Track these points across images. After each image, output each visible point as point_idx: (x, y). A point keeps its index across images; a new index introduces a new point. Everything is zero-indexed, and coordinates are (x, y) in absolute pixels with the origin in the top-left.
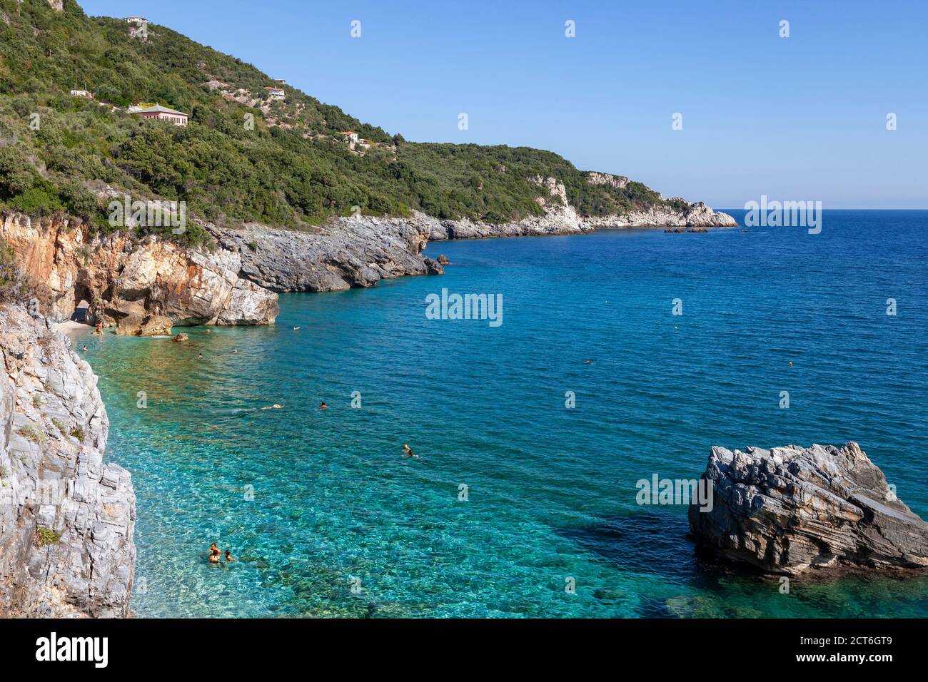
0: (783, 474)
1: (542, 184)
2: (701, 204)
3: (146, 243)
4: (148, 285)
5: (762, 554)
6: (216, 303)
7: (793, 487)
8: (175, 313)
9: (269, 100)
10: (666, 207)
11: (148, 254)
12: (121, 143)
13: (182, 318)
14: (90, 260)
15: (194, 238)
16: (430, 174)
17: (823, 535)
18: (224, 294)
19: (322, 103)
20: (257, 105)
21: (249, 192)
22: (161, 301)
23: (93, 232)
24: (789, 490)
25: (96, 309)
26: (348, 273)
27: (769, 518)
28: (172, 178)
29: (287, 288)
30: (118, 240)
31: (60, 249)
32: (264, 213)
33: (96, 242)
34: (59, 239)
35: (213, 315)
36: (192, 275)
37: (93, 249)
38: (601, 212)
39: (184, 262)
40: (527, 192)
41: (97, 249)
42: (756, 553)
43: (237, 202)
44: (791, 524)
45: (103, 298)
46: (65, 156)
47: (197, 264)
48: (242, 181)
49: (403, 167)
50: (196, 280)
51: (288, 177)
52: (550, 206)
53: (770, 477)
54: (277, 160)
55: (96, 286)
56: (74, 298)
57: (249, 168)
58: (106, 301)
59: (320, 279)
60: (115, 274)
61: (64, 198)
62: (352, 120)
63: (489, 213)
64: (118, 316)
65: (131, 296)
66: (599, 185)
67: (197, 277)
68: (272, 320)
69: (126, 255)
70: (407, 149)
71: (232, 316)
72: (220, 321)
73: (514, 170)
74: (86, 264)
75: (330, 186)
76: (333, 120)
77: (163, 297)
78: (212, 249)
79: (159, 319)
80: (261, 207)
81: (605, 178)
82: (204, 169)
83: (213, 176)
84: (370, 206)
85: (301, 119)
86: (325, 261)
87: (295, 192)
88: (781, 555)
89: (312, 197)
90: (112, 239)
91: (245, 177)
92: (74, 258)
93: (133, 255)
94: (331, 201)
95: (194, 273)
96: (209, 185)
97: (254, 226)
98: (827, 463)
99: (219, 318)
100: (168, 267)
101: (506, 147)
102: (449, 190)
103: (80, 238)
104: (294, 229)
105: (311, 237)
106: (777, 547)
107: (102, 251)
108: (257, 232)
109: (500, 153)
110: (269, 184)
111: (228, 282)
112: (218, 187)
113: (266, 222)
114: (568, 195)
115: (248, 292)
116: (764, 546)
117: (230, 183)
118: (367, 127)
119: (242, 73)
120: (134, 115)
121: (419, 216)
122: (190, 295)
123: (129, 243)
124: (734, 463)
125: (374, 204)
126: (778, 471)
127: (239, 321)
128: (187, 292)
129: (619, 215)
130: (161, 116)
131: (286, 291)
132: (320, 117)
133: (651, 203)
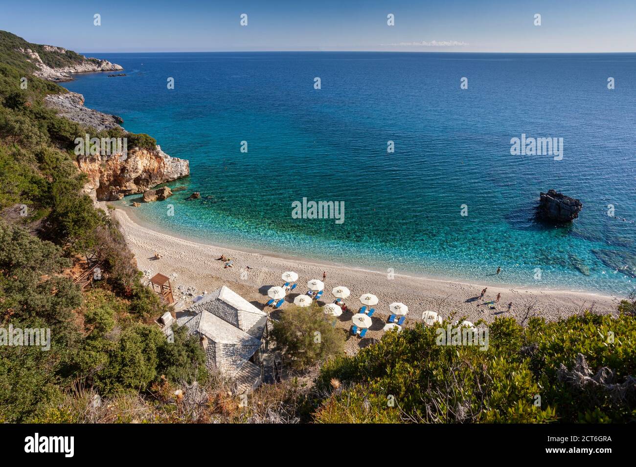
1: (25, 52)
3: (134, 152)
4: (141, 173)
10: (89, 62)
11: (138, 158)
14: (106, 168)
36: (159, 163)
38: (59, 66)
39: (154, 157)
40: (19, 57)
41: (107, 161)
47: (161, 157)
50: (162, 164)
60: (119, 172)
66: (52, 52)
77: (148, 176)
81: (53, 48)
93: (130, 160)
95: (160, 161)
100: (147, 162)
114: (41, 59)
115: (178, 163)
128: (160, 171)
129: (69, 67)
133: (82, 60)
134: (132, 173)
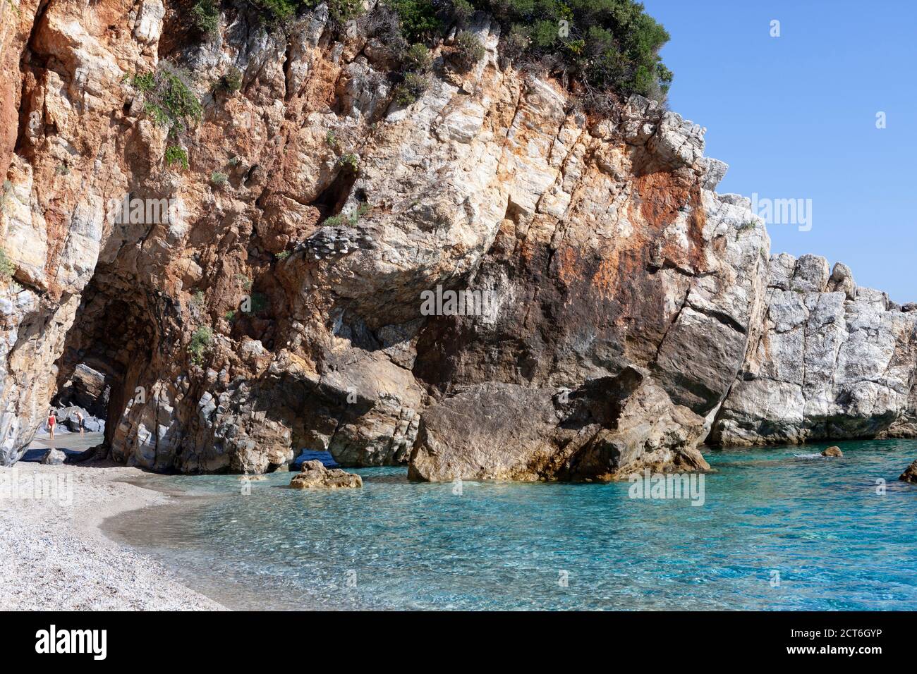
11: (472, 115)
22: (525, 333)
30: (315, 52)
39: (619, 159)
47: (681, 162)
55: (187, 283)
58: (255, 346)
67: (681, 222)
69: (356, 121)
71: (789, 403)
74: (172, 155)
95: (669, 200)
100: (549, 179)
122: (660, 300)
134: (387, 220)
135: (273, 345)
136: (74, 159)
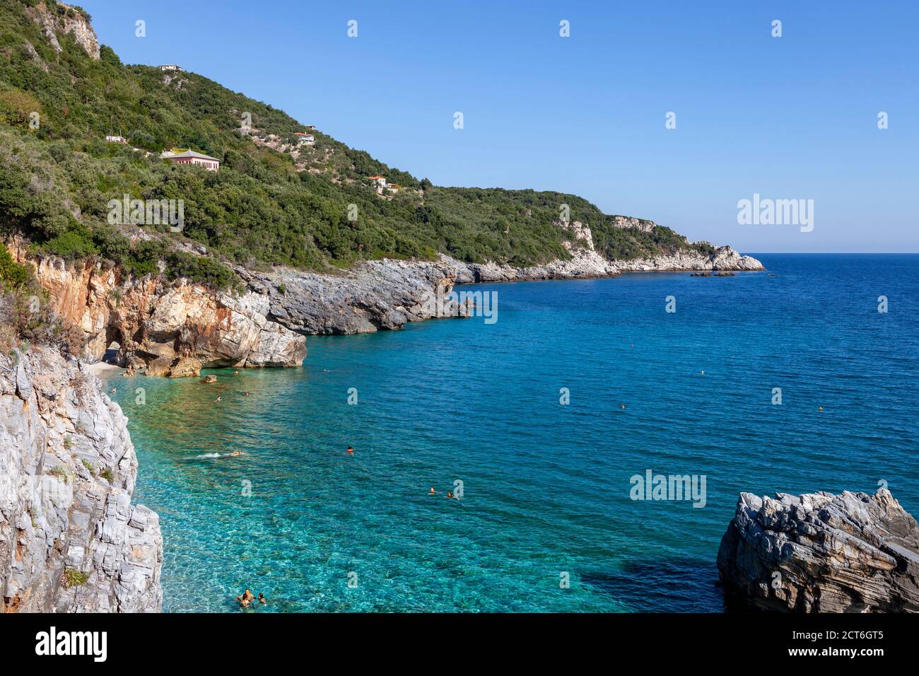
0: (813, 521)
1: (568, 228)
2: (727, 248)
3: (176, 286)
4: (178, 327)
5: (792, 603)
6: (244, 345)
7: (824, 535)
8: (204, 355)
9: (299, 146)
10: (692, 251)
11: (179, 297)
12: (154, 188)
13: (211, 360)
14: (121, 303)
15: (224, 281)
16: (457, 218)
17: (855, 584)
18: (252, 336)
19: (351, 149)
20: (287, 151)
21: (278, 235)
22: (191, 342)
23: (125, 275)
24: (820, 538)
25: (127, 351)
26: (376, 316)
27: (799, 566)
28: (203, 222)
29: (315, 331)
30: (149, 282)
31: (92, 291)
32: (293, 256)
33: (128, 284)
34: (92, 281)
35: (241, 357)
36: (221, 318)
37: (125, 291)
38: (626, 256)
39: (213, 305)
40: (553, 235)
41: (129, 291)
42: (787, 602)
43: (267, 245)
44: (823, 573)
45: (134, 340)
46: (99, 200)
47: (226, 307)
48: (272, 225)
49: (430, 212)
50: (225, 322)
51: (316, 221)
52: (576, 250)
53: (800, 524)
54: (306, 204)
55: (127, 328)
56: (105, 340)
57: (278, 212)
58: (136, 343)
59: (347, 322)
60: (145, 316)
61: (97, 241)
62: (380, 165)
63: (515, 257)
64: (148, 357)
65: (161, 338)
66: (625, 229)
67: (226, 319)
68: (299, 363)
69: (157, 297)
70: (435, 194)
71: (260, 358)
72: (248, 364)
73: (540, 214)
74: (118, 306)
75: (357, 229)
76: (362, 165)
77: (193, 339)
78: (242, 292)
79: (188, 360)
80: (290, 251)
81: (631, 222)
82: (234, 213)
83: (243, 220)
84: (397, 250)
85: (330, 164)
86: (353, 304)
87: (324, 235)
88: (812, 605)
89: (340, 240)
90: (143, 282)
91: (274, 221)
92: (106, 300)
93: (163, 297)
94: (358, 244)
95: (224, 315)
96: (239, 229)
97: (282, 269)
98: (859, 510)
99: (247, 360)
100: (198, 310)
101: (532, 191)
102: (476, 233)
103: (112, 280)
104: (322, 272)
105: (339, 280)
106: (808, 596)
107: (133, 293)
108: (286, 275)
109: (527, 197)
110: (298, 228)
111: (256, 324)
112: (247, 231)
113: (295, 265)
114: (594, 239)
115: (276, 335)
116: (794, 595)
117: (260, 227)
118: (395, 172)
119: (272, 119)
120: (167, 160)
121: (446, 259)
122: (219, 337)
123: (160, 285)
124: (763, 509)
125: (401, 248)
126: (808, 518)
127: (267, 363)
128: (216, 334)
129: (645, 259)
130: (193, 161)
131: (314, 333)
132: (349, 162)
133: (677, 247)
134: (157, 321)
135: (140, 343)
136: (97, 307)
